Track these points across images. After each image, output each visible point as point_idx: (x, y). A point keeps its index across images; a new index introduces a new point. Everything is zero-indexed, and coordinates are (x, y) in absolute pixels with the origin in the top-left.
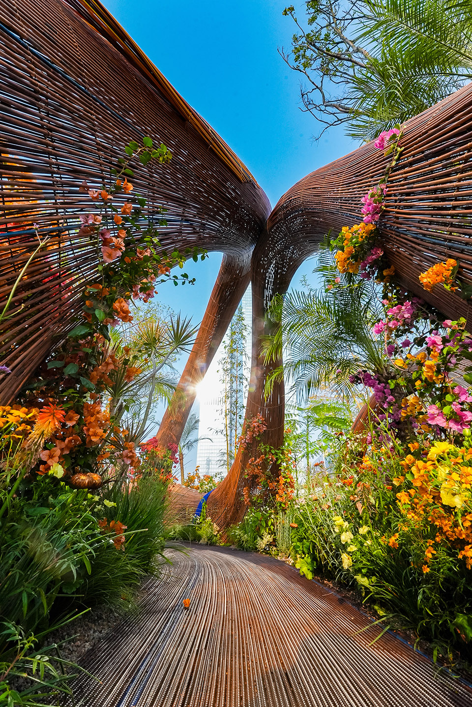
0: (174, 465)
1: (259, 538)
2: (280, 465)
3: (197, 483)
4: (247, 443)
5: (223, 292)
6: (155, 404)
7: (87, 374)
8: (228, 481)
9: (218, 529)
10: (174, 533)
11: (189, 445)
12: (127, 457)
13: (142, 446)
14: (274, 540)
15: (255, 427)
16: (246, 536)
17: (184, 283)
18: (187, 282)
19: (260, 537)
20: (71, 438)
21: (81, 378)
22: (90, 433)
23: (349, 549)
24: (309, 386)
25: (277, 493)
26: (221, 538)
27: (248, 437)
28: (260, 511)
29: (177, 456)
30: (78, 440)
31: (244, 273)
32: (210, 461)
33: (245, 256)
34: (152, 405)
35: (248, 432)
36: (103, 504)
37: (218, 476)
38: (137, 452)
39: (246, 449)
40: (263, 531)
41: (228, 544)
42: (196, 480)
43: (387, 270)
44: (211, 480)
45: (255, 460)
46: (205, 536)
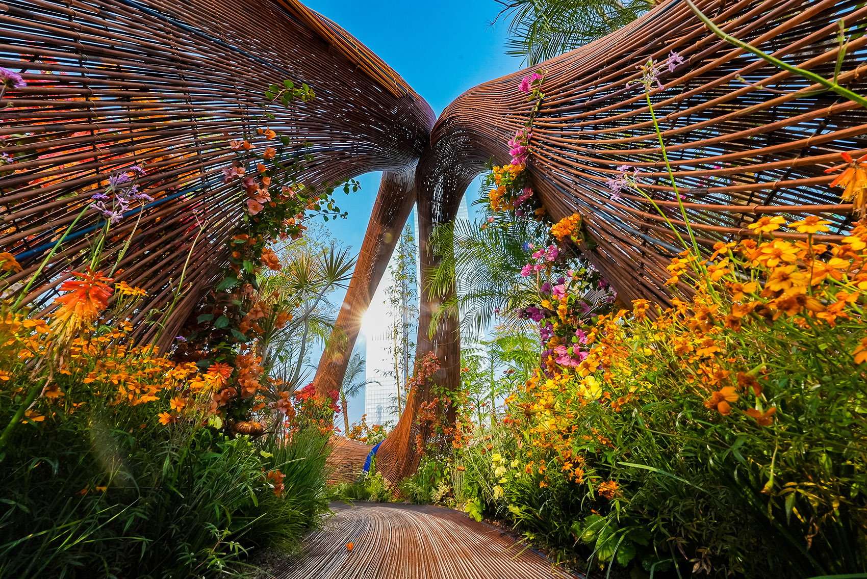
0: (335, 414)
1: (433, 490)
2: (456, 408)
3: (364, 435)
4: (419, 386)
5: (385, 211)
6: (310, 344)
7: (236, 325)
8: (398, 430)
9: (390, 483)
10: (339, 493)
11: (353, 391)
12: (282, 406)
13: (297, 395)
14: (452, 490)
15: (426, 367)
16: (419, 488)
17: (335, 217)
18: (338, 216)
19: (435, 488)
20: (226, 390)
21: (232, 331)
22: (246, 385)
23: (500, 482)
24: (479, 321)
25: (454, 439)
26: (393, 492)
27: (419, 378)
28: (435, 460)
29: (339, 403)
30: (234, 392)
31: (409, 189)
32: (381, 408)
33: (407, 172)
34: (306, 345)
35: (419, 373)
36: (260, 455)
37: (389, 425)
38: (292, 401)
39: (418, 391)
40: (438, 481)
41: (401, 499)
42: (363, 431)
43: (539, 209)
44: (381, 430)
45: (428, 404)
46: (374, 493)
